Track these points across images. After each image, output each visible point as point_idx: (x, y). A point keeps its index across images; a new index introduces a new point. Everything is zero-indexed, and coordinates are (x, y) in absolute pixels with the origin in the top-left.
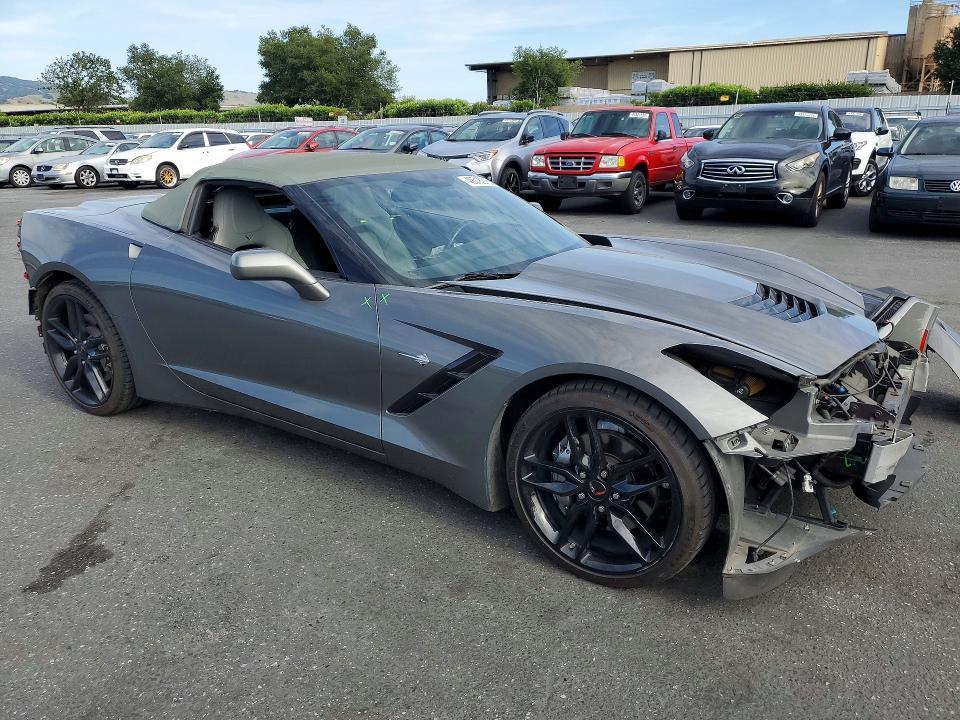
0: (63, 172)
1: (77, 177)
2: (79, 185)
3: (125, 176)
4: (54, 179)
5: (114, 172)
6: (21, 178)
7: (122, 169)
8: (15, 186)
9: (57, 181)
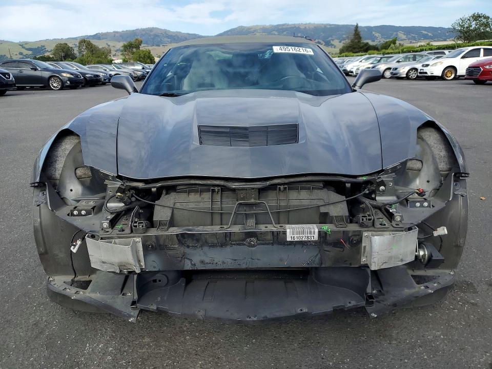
0: (401, 71)
1: (407, 74)
2: (407, 78)
3: (426, 73)
4: (397, 74)
5: (422, 71)
6: (388, 74)
7: (426, 69)
8: (385, 78)
9: (398, 75)
